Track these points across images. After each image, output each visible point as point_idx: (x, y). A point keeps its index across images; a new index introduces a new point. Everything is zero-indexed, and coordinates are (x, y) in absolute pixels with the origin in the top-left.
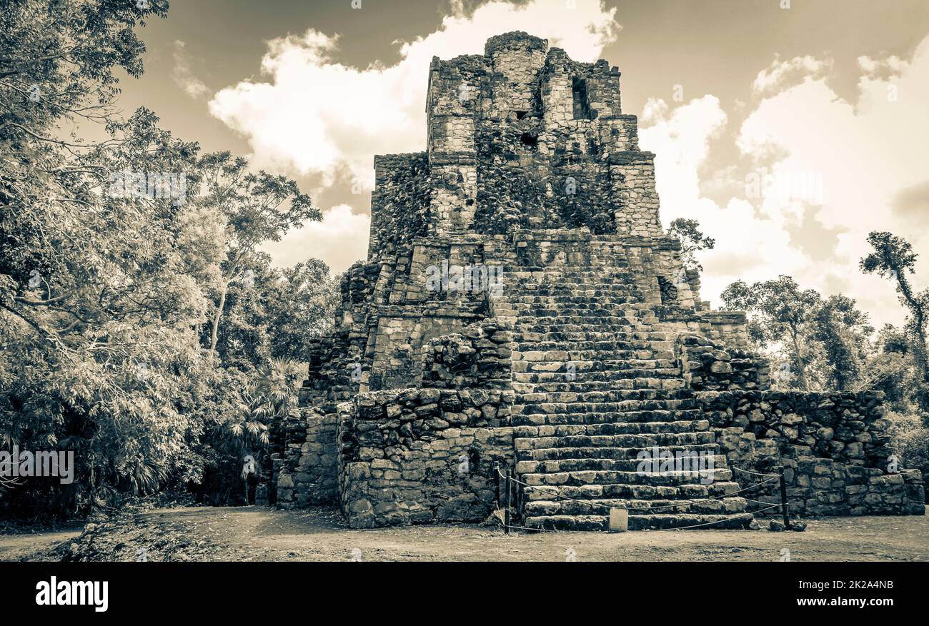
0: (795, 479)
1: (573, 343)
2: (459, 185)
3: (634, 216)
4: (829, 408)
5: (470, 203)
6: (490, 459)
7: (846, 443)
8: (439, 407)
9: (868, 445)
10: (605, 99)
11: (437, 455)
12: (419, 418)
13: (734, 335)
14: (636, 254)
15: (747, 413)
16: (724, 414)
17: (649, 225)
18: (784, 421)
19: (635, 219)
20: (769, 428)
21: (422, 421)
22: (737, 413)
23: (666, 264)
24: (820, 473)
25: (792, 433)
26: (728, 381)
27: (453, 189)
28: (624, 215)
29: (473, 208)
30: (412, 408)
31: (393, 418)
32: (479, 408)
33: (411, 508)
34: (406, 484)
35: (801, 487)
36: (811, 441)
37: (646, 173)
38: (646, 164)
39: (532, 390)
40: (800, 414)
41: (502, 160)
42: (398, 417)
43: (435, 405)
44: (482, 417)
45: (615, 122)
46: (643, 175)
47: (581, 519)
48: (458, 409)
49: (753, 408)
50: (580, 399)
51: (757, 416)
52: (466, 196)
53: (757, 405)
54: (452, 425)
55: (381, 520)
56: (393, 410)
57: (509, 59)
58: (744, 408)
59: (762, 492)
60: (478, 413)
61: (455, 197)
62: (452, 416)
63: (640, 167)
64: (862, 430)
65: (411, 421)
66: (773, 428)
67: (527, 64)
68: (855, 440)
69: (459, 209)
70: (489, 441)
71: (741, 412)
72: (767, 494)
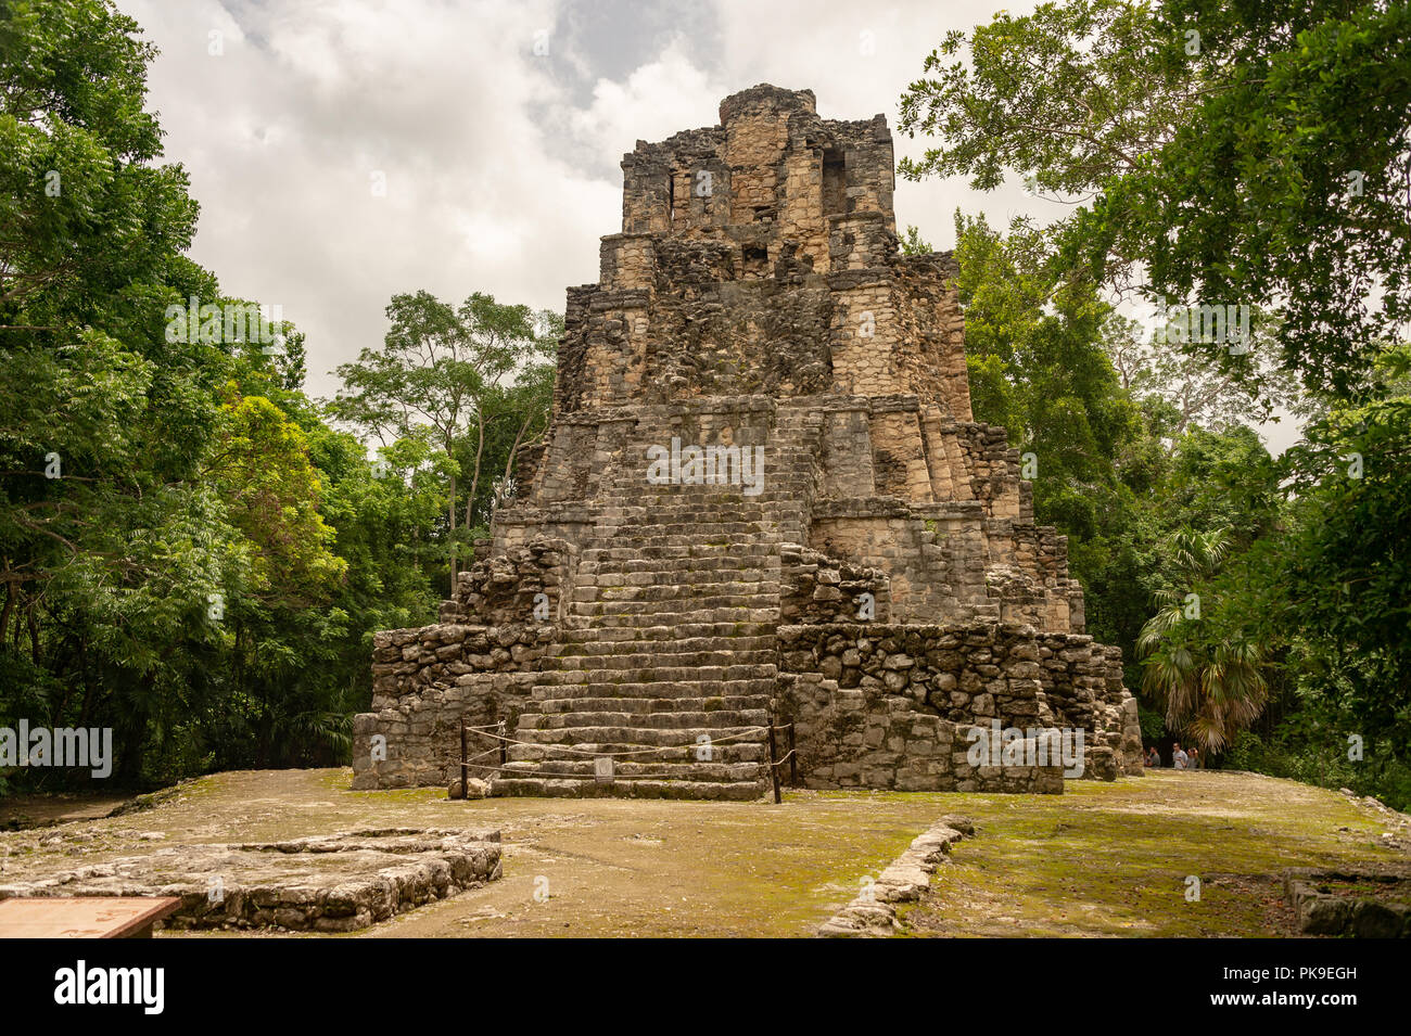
0: (885, 741)
1: (666, 561)
2: (623, 337)
3: (859, 364)
4: (948, 648)
5: (636, 361)
6: (509, 711)
7: (972, 694)
8: (461, 649)
9: (999, 699)
10: (868, 180)
11: (449, 706)
12: (439, 661)
13: (963, 536)
14: (843, 422)
15: (839, 654)
16: (809, 656)
17: (880, 376)
18: (888, 664)
19: (860, 369)
20: (866, 673)
21: (440, 665)
22: (824, 655)
23: (893, 432)
24: (919, 734)
25: (893, 680)
26: (831, 612)
27: (615, 343)
28: (845, 364)
29: (640, 367)
30: (432, 650)
31: (409, 662)
32: (508, 648)
33: (419, 767)
34: (413, 740)
35: (892, 751)
36: (921, 692)
37: (880, 300)
38: (880, 286)
39: (588, 624)
40: (910, 656)
41: (696, 293)
42: (416, 661)
43: (457, 646)
44: (510, 659)
45: (850, 224)
46: (876, 303)
47: (553, 783)
48: (484, 650)
49: (848, 647)
50: (638, 637)
51: (851, 657)
52: (632, 352)
53: (852, 643)
54: (476, 670)
55: (387, 782)
56: (411, 652)
57: (745, 131)
58: (833, 648)
59: (840, 757)
60: (505, 655)
61: (618, 354)
62: (474, 659)
63: (872, 291)
64: (994, 678)
65: (430, 664)
66: (872, 674)
67: (771, 134)
68: (983, 691)
69: (623, 371)
70: (509, 689)
71: (831, 653)
72: (844, 760)
